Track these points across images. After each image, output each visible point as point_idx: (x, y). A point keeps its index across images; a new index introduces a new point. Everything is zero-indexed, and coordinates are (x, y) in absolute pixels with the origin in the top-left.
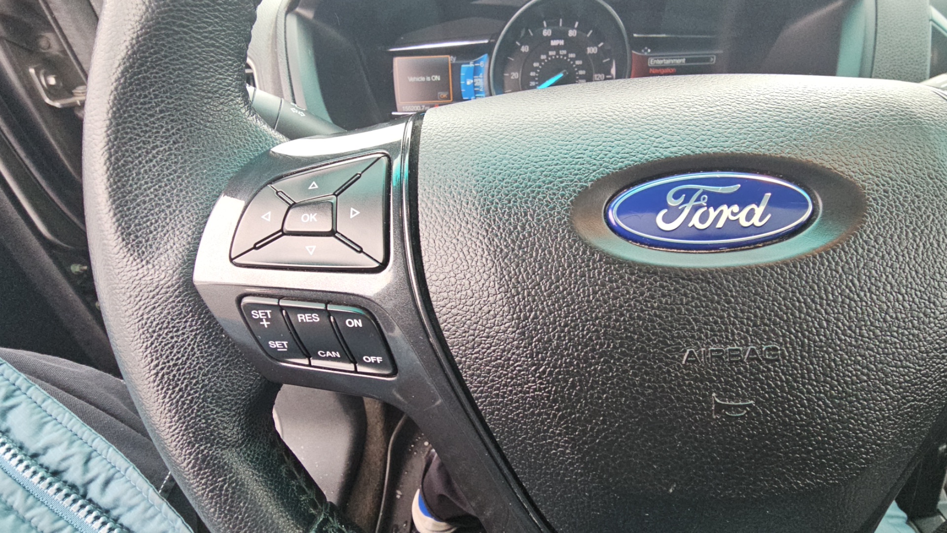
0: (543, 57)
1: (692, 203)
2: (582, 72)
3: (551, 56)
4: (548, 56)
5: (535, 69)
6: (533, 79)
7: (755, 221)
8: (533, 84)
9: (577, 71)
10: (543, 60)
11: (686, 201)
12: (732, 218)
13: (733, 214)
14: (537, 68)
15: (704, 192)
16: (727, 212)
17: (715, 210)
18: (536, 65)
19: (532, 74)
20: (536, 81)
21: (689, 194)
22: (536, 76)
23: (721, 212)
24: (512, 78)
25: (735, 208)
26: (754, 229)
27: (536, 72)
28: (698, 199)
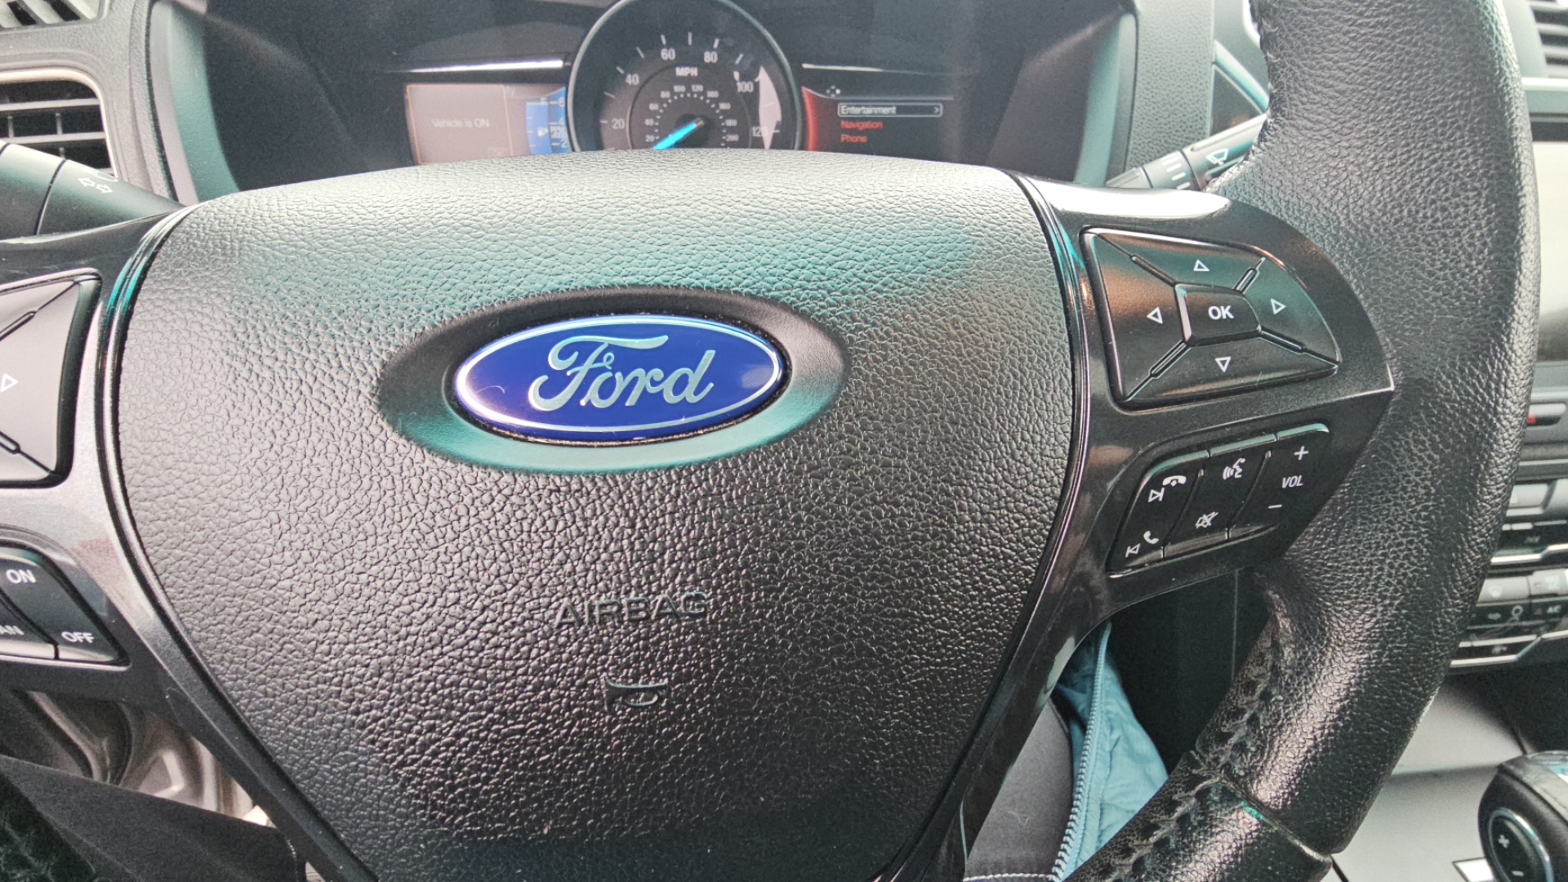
0: (665, 94)
1: (589, 363)
2: (731, 123)
3: (678, 94)
4: (673, 93)
5: (652, 114)
6: (650, 130)
7: (689, 395)
8: (650, 138)
9: (723, 120)
10: (666, 100)
11: (579, 362)
12: (652, 390)
13: (654, 383)
14: (656, 112)
15: (611, 348)
16: (644, 378)
17: (625, 375)
18: (653, 107)
19: (649, 122)
20: (656, 134)
21: (585, 349)
22: (654, 126)
23: (635, 380)
24: (614, 127)
25: (657, 373)
26: (684, 408)
27: (656, 120)
28: (599, 359)
